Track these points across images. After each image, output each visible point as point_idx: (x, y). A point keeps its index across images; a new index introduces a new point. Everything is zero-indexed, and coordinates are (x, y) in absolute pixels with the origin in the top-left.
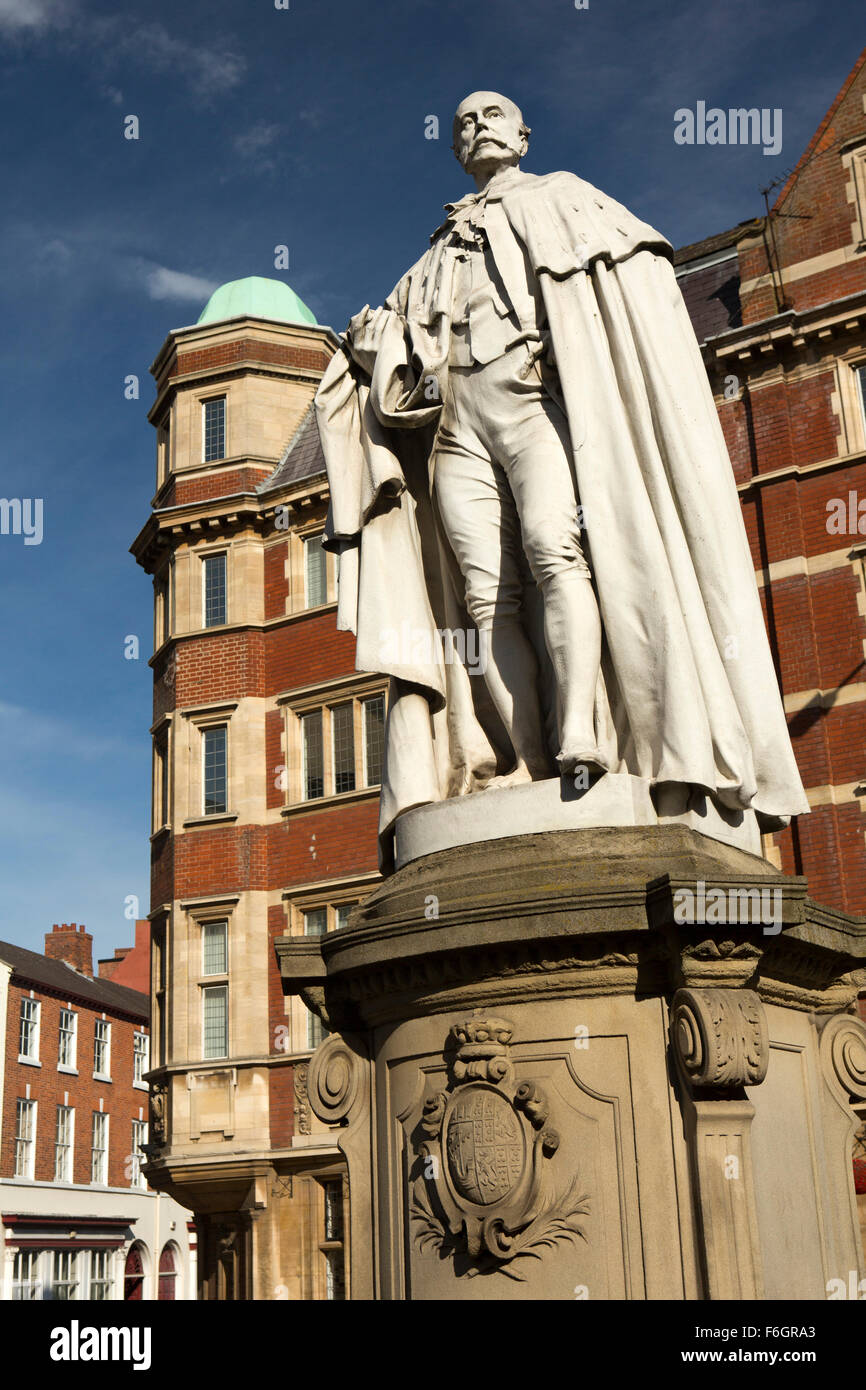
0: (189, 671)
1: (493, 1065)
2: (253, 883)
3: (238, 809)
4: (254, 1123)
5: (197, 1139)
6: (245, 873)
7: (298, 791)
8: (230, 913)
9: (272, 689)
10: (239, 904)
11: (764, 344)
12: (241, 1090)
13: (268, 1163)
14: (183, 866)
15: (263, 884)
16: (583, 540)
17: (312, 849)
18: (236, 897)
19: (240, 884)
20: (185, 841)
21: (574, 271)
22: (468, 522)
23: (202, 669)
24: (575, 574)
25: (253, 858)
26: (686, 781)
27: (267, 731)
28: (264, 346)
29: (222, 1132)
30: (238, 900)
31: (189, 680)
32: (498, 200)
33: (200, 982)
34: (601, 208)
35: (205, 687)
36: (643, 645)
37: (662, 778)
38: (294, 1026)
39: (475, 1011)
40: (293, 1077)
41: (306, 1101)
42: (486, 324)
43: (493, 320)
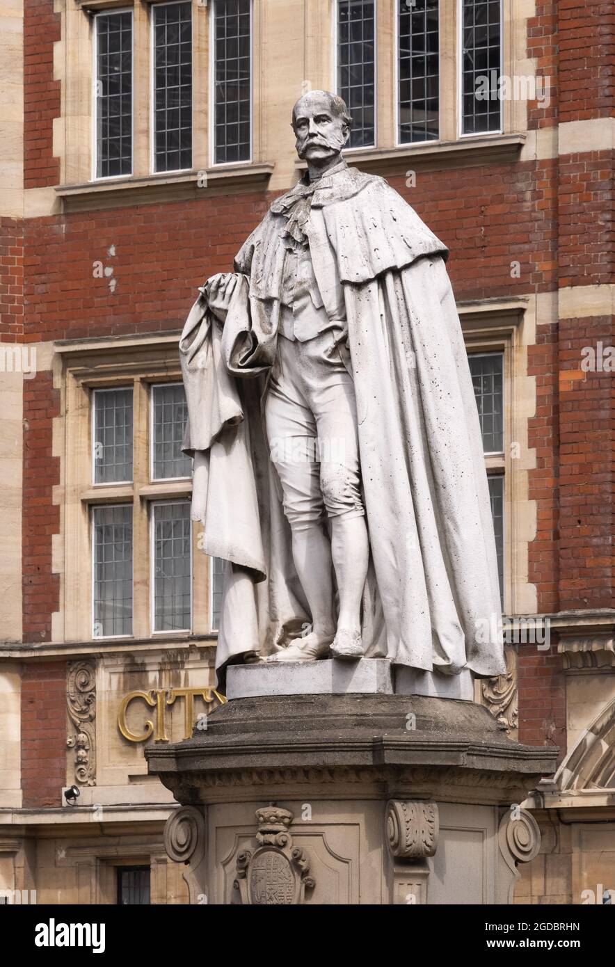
1: (280, 837)
7: (83, 160)
15: (16, 330)
21: (369, 281)
24: (354, 514)
26: (411, 666)
32: (319, 207)
34: (395, 220)
36: (393, 568)
37: (398, 662)
38: (67, 595)
39: (270, 803)
40: (64, 685)
41: (86, 727)
42: (305, 312)
43: (310, 309)
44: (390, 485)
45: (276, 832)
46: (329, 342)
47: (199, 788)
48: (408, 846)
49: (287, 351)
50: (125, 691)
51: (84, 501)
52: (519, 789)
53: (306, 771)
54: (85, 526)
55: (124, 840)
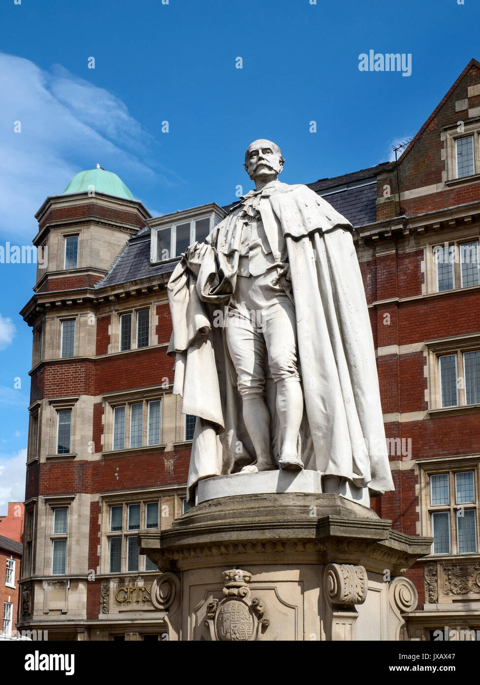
0: (52, 379)
1: (241, 590)
2: (83, 490)
3: (76, 452)
4: (78, 607)
5: (47, 613)
6: (79, 485)
7: (110, 445)
8: (70, 504)
9: (98, 392)
10: (75, 500)
11: (387, 232)
12: (72, 591)
13: (84, 627)
14: (44, 479)
15: (88, 490)
16: (298, 364)
17: (116, 474)
18: (73, 496)
19: (76, 490)
20: (46, 466)
21: (303, 236)
22: (241, 349)
23: (59, 379)
24: (293, 379)
25: (83, 477)
26: (339, 475)
27: (94, 413)
28: (102, 208)
29: (61, 610)
30: (74, 498)
31: (52, 384)
32: (267, 197)
33: (52, 537)
34: (319, 205)
35: (60, 388)
36: (323, 413)
37: (328, 473)
38: (102, 561)
39: (234, 567)
40: (100, 586)
41: (107, 598)
42: (257, 258)
43: (261, 256)
44: (321, 361)
45: (238, 587)
46: (274, 276)
47: (177, 560)
48: (345, 596)
49: (244, 283)
50: (118, 588)
51: (107, 536)
52: (403, 565)
53: (264, 543)
54: (107, 543)
55: (117, 629)
